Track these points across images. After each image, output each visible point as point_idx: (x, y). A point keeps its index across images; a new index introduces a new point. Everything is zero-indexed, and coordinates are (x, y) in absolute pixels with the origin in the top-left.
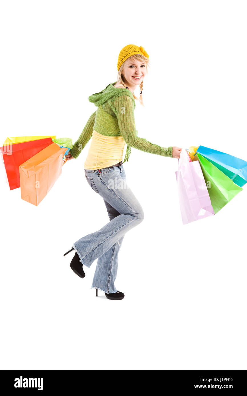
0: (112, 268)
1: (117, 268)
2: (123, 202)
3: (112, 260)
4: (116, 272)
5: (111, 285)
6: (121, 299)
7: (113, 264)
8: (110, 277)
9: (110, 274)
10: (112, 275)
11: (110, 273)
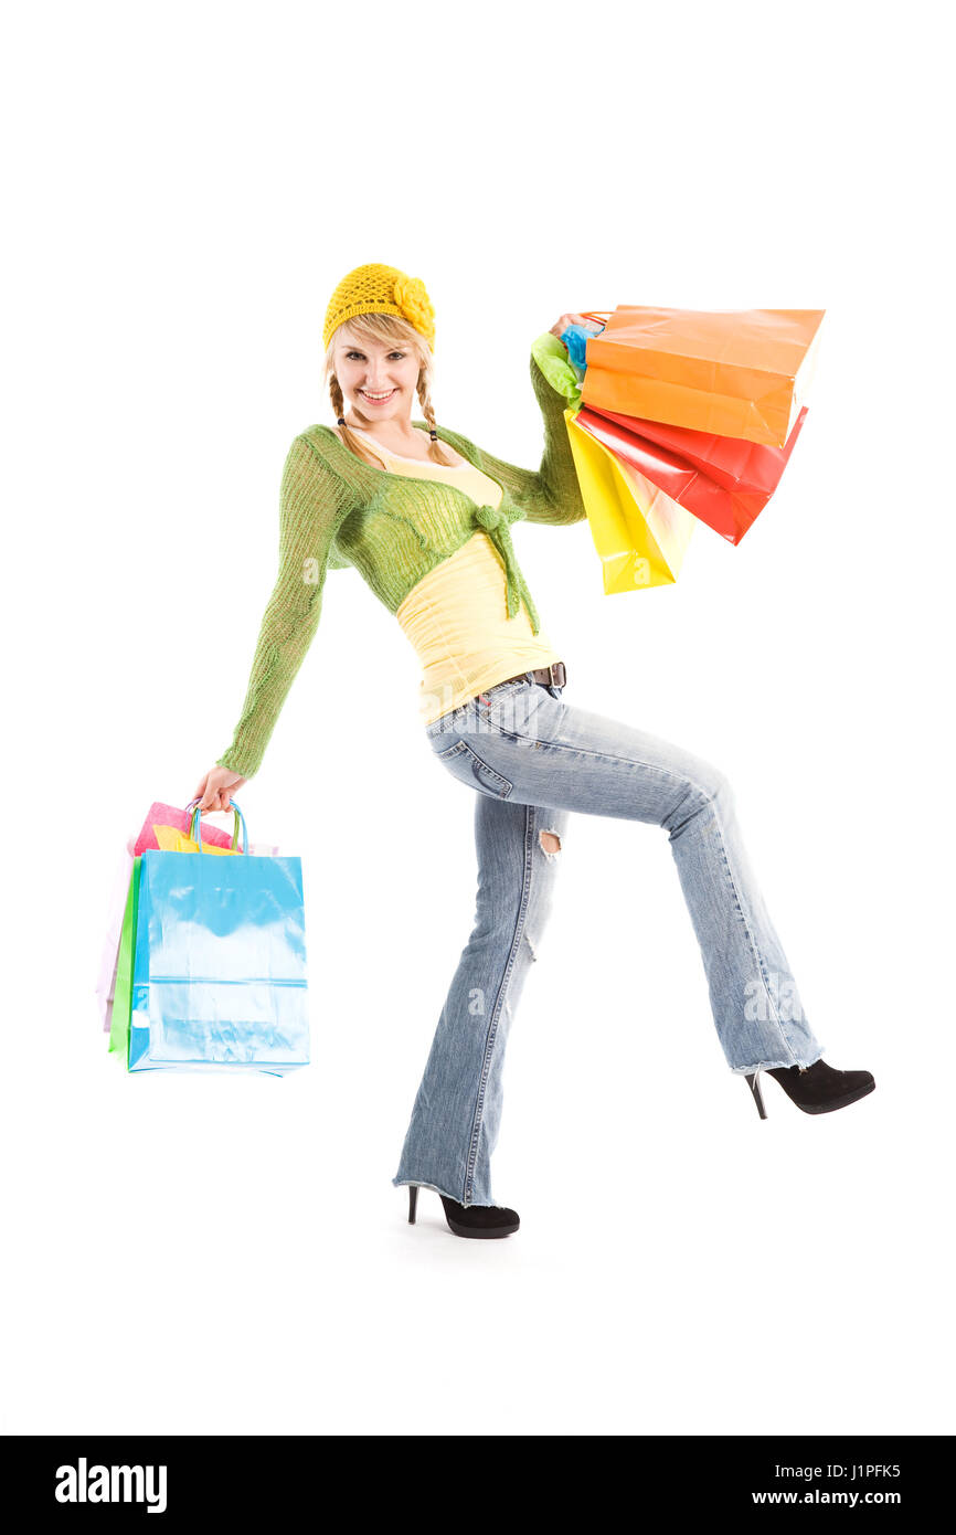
0: (485, 1105)
1: (499, 1106)
2: (616, 763)
3: (486, 1074)
4: (498, 1120)
5: (479, 1173)
6: (503, 1235)
7: (488, 1092)
8: (476, 1142)
9: (477, 1131)
10: (484, 1134)
11: (478, 1125)
